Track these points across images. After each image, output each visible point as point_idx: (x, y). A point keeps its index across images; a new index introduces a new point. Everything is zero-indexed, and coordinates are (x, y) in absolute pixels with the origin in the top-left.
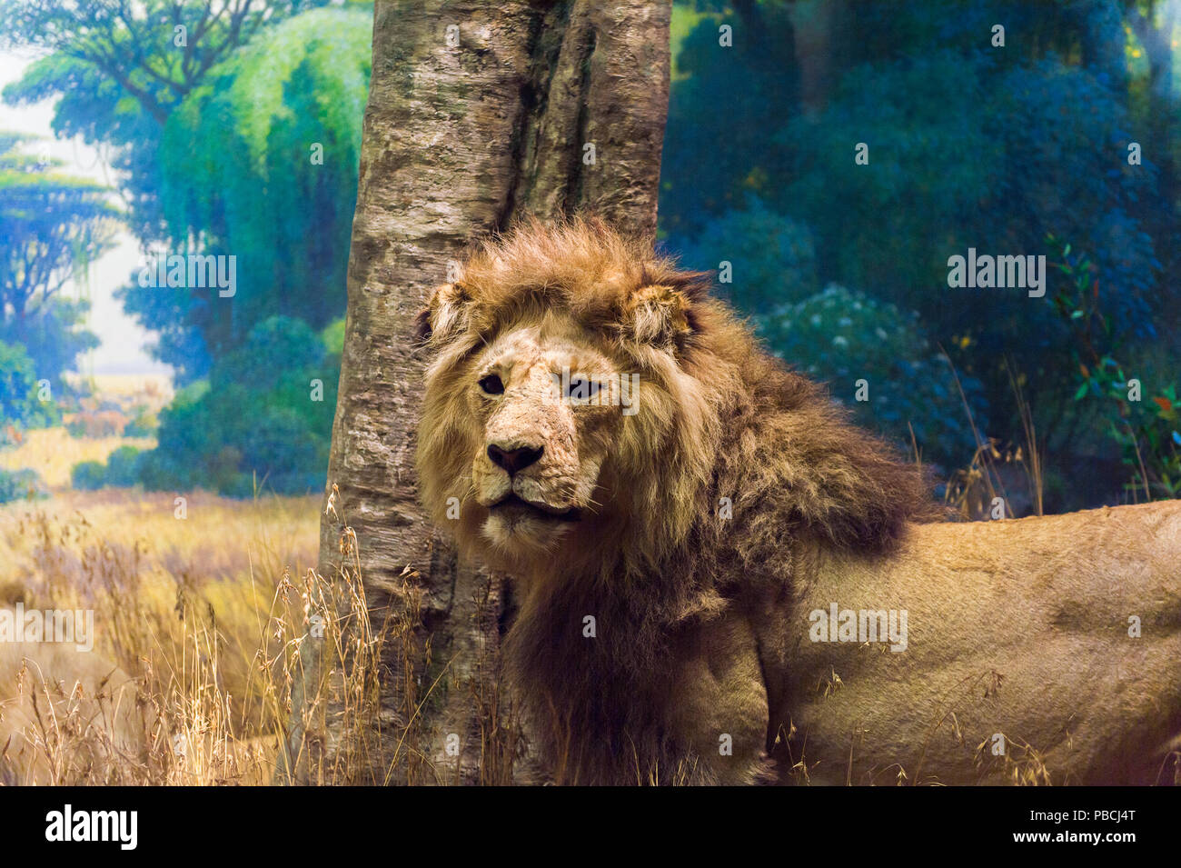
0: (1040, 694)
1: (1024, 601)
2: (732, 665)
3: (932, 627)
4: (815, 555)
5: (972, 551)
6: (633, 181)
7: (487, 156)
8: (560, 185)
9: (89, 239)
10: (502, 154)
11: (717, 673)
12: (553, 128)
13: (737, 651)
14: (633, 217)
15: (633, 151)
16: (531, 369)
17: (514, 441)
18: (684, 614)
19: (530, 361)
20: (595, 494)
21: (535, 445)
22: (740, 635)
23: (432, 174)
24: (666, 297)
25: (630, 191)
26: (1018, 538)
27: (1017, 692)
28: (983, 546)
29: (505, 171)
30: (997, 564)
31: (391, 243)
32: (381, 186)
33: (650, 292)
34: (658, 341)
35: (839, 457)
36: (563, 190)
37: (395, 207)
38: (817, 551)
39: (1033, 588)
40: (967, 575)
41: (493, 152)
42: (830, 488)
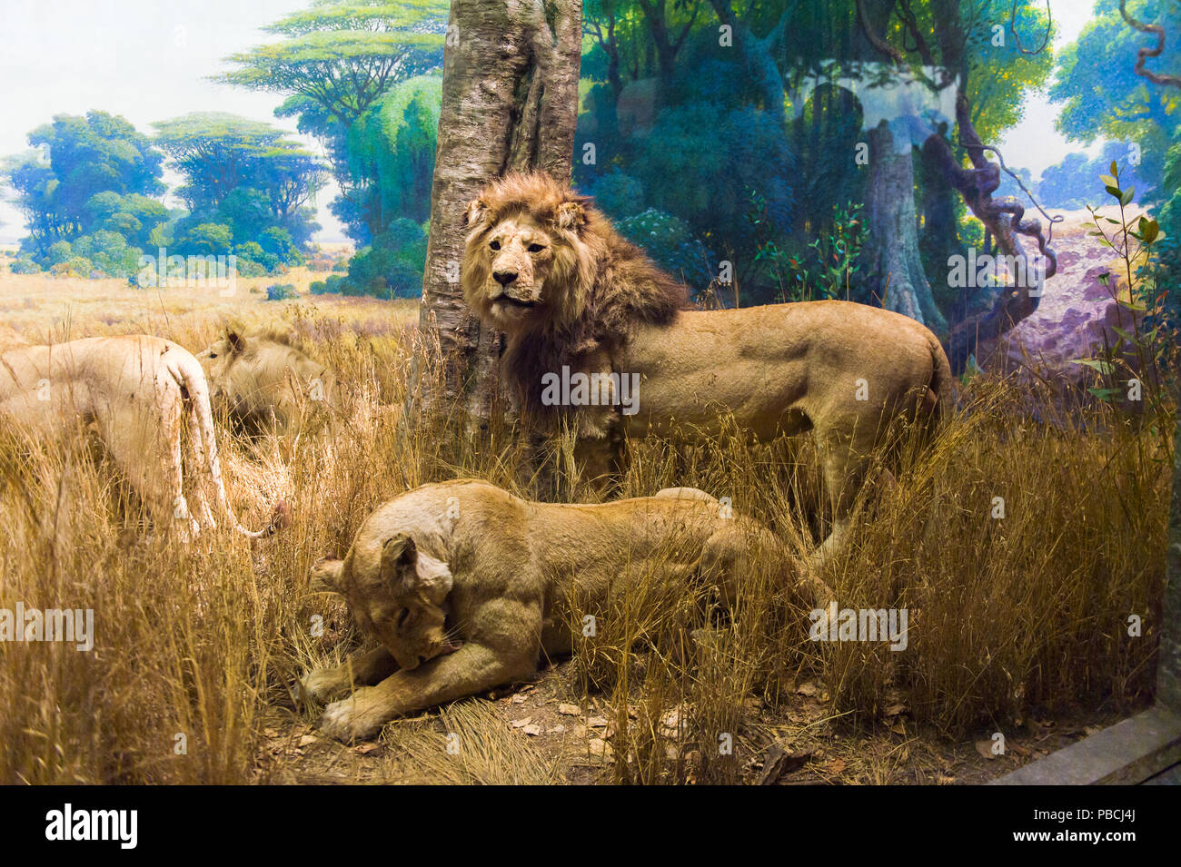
0: (733, 385)
1: (728, 345)
3: (688, 356)
5: (706, 323)
6: (561, 156)
7: (495, 143)
8: (527, 157)
9: (315, 180)
10: (501, 142)
12: (525, 130)
14: (560, 172)
15: (560, 142)
16: (512, 239)
17: (505, 271)
18: (580, 348)
19: (512, 235)
20: (541, 295)
21: (514, 273)
22: (604, 358)
23: (470, 151)
24: (574, 208)
25: (559, 160)
26: (726, 318)
27: (723, 385)
28: (711, 321)
29: (503, 150)
30: (717, 329)
31: (451, 182)
32: (446, 156)
33: (567, 205)
34: (570, 227)
35: (649, 281)
36: (529, 159)
37: (453, 165)
39: (732, 340)
40: (704, 334)
41: (497, 141)
42: (645, 295)
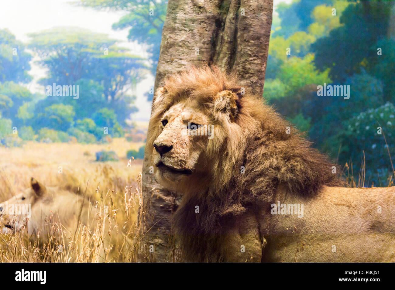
0: (361, 255)
1: (360, 219)
2: (247, 233)
3: (324, 226)
4: (284, 195)
5: (344, 198)
6: (253, 55)
7: (202, 45)
8: (228, 56)
9: (137, 75)
10: (207, 44)
11: (242, 235)
12: (226, 35)
13: (250, 228)
14: (253, 68)
15: (252, 44)
16: (176, 118)
17: (161, 143)
18: (226, 211)
19: (176, 115)
21: (168, 145)
22: (251, 221)
23: (181, 50)
24: (229, 95)
25: (251, 59)
26: (362, 195)
27: (352, 254)
28: (349, 197)
29: (209, 50)
30: (352, 204)
31: (166, 74)
32: (165, 54)
33: (224, 92)
34: (224, 110)
35: (299, 159)
36: (229, 57)
37: (169, 62)
38: (285, 193)
39: (364, 214)
40: (340, 207)
41: (204, 43)
42: (292, 170)
